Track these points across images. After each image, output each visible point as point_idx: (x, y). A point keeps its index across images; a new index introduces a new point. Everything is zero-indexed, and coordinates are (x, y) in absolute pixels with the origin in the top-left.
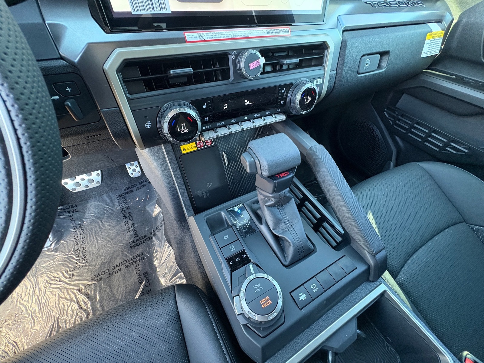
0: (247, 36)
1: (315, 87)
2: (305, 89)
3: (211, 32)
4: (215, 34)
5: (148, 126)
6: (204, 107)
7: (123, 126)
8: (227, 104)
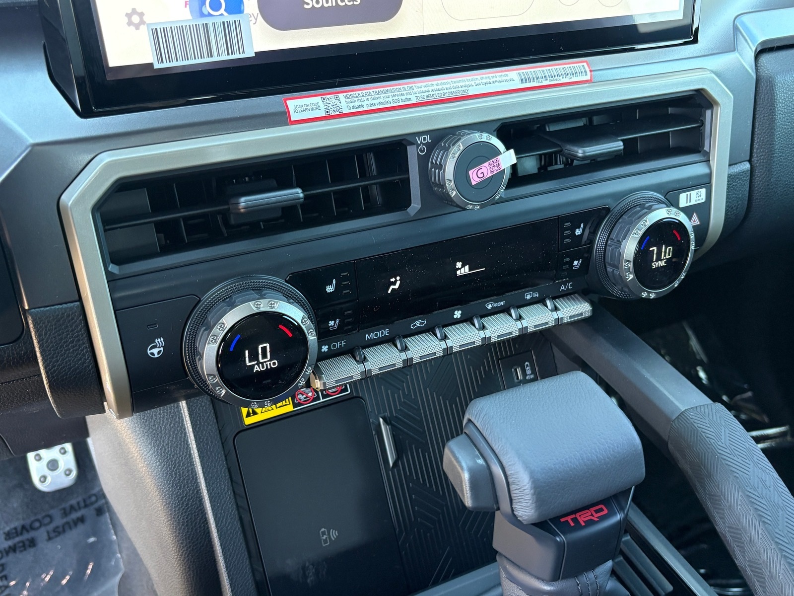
0: (460, 95)
1: (682, 218)
2: (649, 224)
3: (360, 92)
4: (369, 97)
5: (155, 351)
6: (330, 289)
7: (84, 355)
8: (398, 278)
